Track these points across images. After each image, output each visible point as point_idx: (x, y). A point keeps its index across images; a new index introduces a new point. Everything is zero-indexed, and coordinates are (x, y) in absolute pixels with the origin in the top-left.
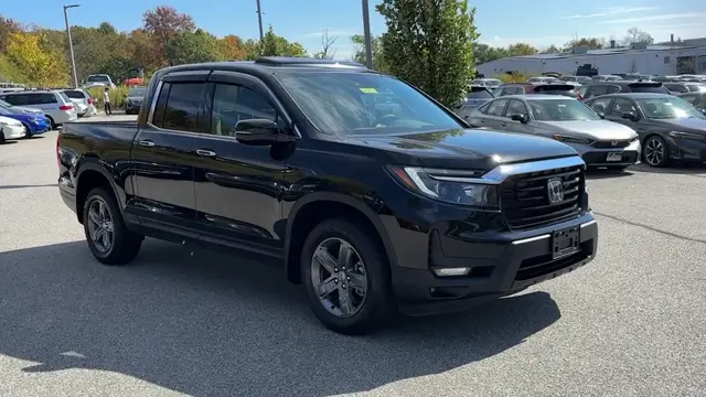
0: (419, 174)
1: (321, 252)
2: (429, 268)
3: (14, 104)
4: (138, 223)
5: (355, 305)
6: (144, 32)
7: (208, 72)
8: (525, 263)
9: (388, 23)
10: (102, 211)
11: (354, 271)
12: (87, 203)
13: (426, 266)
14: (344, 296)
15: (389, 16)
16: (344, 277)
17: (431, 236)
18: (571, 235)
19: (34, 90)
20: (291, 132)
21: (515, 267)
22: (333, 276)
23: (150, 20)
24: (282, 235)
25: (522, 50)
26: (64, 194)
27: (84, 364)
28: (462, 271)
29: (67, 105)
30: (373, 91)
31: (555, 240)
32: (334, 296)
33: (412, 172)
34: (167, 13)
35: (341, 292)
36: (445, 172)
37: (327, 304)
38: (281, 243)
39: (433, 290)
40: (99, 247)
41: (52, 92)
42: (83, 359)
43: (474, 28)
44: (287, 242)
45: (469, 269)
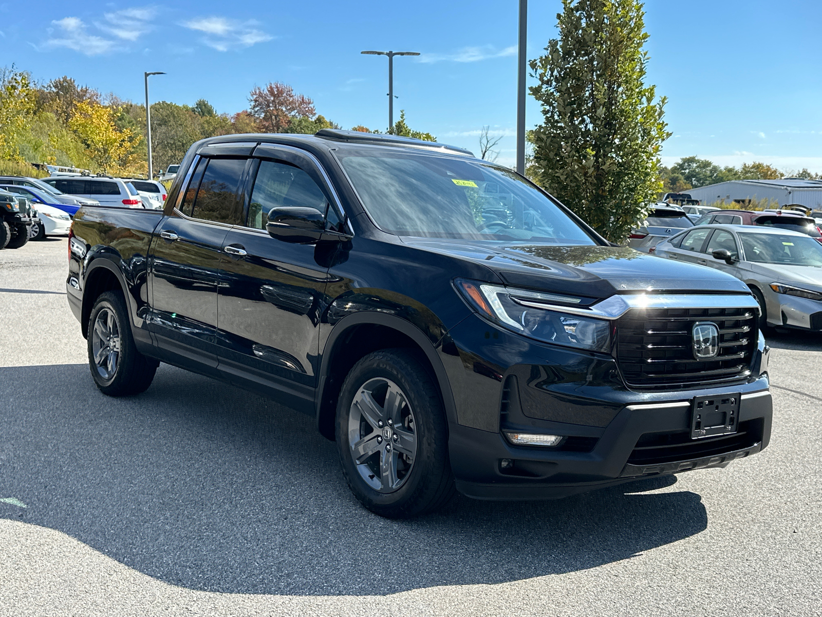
0: (500, 295)
1: (362, 396)
2: (501, 430)
3: (64, 192)
4: (150, 342)
5: (400, 475)
6: (249, 115)
7: (253, 145)
8: (646, 440)
9: (545, 112)
10: (110, 324)
11: (403, 428)
12: (94, 311)
13: (496, 427)
14: (387, 461)
15: (547, 102)
16: (389, 434)
17: (507, 384)
18: (723, 408)
19: (92, 177)
20: (342, 227)
21: (628, 444)
22: (377, 432)
23: (260, 101)
24: (316, 368)
25: (761, 172)
26: (71, 298)
27: (21, 516)
28: (549, 440)
29: (132, 198)
30: (471, 184)
31: (697, 410)
32: (374, 461)
33: (490, 292)
34: (280, 93)
35: (383, 457)
36: (539, 296)
37: (364, 471)
38: (313, 381)
39: (504, 464)
40: (101, 370)
41: (115, 180)
42: (21, 509)
43: (663, 125)
44: (322, 379)
45: (560, 438)
